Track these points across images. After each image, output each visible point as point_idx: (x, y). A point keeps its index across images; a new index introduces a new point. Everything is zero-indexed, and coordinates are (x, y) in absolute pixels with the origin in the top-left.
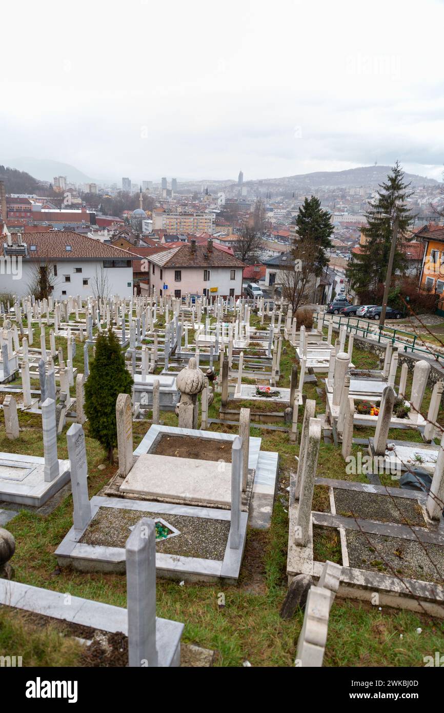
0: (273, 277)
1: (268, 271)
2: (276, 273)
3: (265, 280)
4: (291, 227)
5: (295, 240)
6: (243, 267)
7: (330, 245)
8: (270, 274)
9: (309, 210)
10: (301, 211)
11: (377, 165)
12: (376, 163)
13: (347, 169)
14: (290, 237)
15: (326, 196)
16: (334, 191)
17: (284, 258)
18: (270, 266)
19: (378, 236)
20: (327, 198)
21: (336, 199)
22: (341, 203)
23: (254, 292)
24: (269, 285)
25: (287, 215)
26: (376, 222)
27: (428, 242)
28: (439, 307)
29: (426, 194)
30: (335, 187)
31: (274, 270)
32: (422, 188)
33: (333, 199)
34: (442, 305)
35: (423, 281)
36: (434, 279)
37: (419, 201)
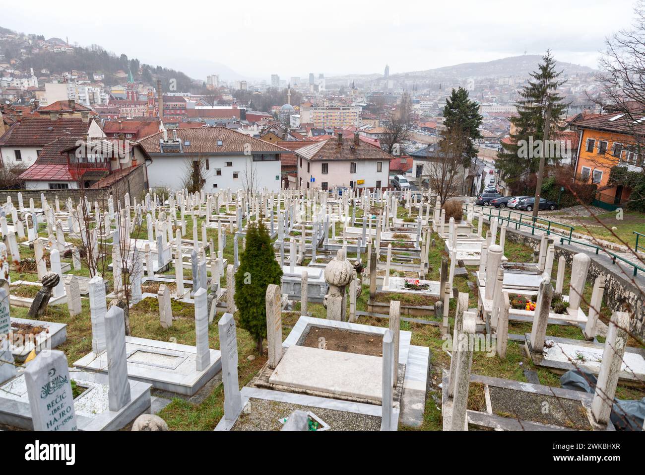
0: (419, 168)
1: (415, 163)
2: (423, 165)
3: (411, 172)
4: (438, 119)
5: (443, 131)
6: (389, 159)
7: (479, 135)
8: (417, 166)
9: (456, 101)
10: (448, 102)
12: (525, 52)
14: (437, 129)
16: (482, 82)
17: (432, 150)
18: (417, 157)
19: (529, 125)
20: (475, 89)
21: (484, 90)
22: (489, 93)
23: (401, 184)
24: (416, 177)
25: (434, 106)
26: (527, 111)
27: (583, 131)
28: (597, 198)
29: (579, 82)
30: (483, 78)
31: (419, 162)
32: (575, 76)
33: (481, 90)
34: (600, 195)
35: (578, 171)
36: (590, 169)
37: (572, 89)
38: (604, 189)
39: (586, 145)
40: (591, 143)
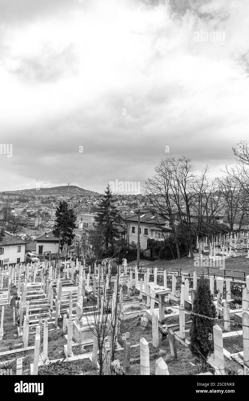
0: (41, 248)
1: (38, 245)
2: (43, 245)
3: (36, 251)
4: (29, 218)
5: (55, 225)
6: (25, 244)
7: (75, 227)
8: (39, 247)
9: (63, 208)
10: (58, 209)
11: (69, 185)
12: (69, 184)
13: (54, 187)
14: (28, 224)
15: (45, 200)
16: (49, 198)
17: (48, 236)
18: (39, 241)
19: (103, 221)
20: (45, 202)
21: (50, 202)
22: (54, 204)
23: (32, 258)
24: (39, 253)
25: (24, 211)
26: (102, 213)
27: (129, 222)
28: (144, 255)
29: (96, 199)
30: (49, 196)
31: (41, 244)
32: (93, 197)
33: (49, 202)
34: (146, 253)
35: (129, 242)
36: (135, 241)
37: (93, 203)
38: (146, 250)
39: (131, 229)
40: (133, 228)
